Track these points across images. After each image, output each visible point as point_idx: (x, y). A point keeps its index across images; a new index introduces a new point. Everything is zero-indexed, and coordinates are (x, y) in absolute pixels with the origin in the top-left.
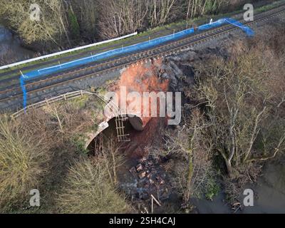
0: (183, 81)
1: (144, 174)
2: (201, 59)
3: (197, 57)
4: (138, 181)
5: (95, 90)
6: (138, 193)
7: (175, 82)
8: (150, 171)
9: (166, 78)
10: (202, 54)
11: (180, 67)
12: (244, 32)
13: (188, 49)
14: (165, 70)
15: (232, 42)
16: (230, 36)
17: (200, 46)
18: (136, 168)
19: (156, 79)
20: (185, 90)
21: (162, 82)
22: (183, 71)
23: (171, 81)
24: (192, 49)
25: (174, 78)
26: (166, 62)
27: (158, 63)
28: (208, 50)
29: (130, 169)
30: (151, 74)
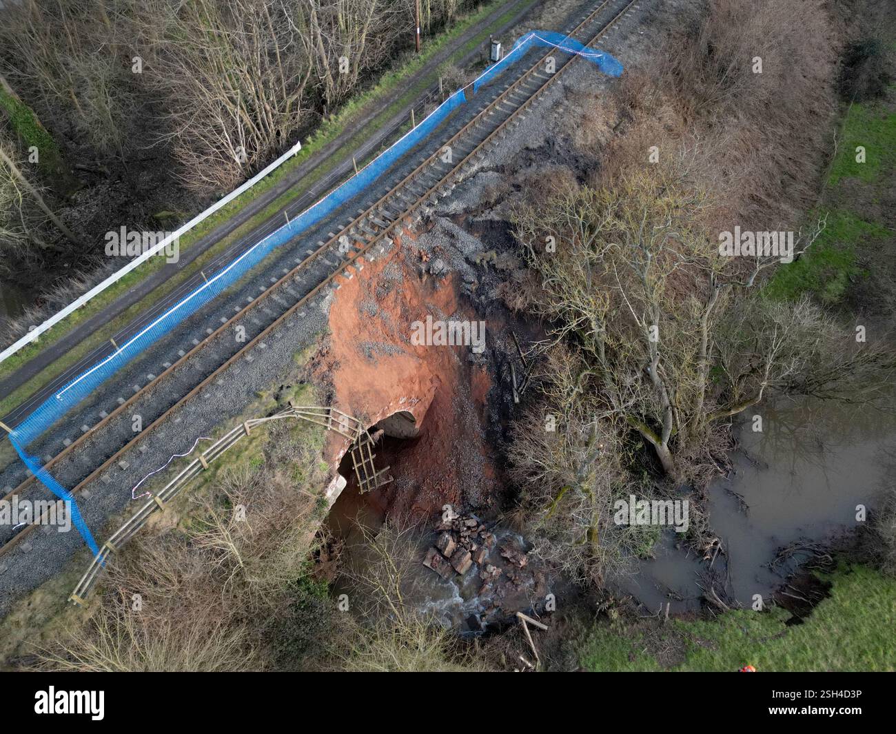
0: (492, 267)
1: (467, 559)
2: (518, 187)
3: (506, 186)
4: (459, 583)
5: (277, 398)
6: (473, 617)
7: (471, 277)
8: (480, 542)
9: (441, 275)
10: (514, 172)
11: (470, 227)
12: (596, 66)
13: (475, 168)
14: (433, 251)
15: (579, 110)
16: (567, 90)
17: (504, 148)
18: (440, 551)
19: (417, 283)
20: (504, 292)
21: (434, 288)
22: (483, 238)
23: (459, 278)
24: (486, 164)
25: (465, 266)
26: (427, 224)
27: (407, 234)
28: (528, 155)
29: (424, 557)
30: (396, 273)
